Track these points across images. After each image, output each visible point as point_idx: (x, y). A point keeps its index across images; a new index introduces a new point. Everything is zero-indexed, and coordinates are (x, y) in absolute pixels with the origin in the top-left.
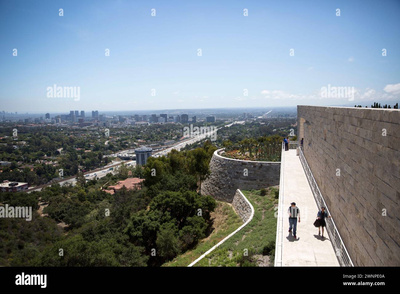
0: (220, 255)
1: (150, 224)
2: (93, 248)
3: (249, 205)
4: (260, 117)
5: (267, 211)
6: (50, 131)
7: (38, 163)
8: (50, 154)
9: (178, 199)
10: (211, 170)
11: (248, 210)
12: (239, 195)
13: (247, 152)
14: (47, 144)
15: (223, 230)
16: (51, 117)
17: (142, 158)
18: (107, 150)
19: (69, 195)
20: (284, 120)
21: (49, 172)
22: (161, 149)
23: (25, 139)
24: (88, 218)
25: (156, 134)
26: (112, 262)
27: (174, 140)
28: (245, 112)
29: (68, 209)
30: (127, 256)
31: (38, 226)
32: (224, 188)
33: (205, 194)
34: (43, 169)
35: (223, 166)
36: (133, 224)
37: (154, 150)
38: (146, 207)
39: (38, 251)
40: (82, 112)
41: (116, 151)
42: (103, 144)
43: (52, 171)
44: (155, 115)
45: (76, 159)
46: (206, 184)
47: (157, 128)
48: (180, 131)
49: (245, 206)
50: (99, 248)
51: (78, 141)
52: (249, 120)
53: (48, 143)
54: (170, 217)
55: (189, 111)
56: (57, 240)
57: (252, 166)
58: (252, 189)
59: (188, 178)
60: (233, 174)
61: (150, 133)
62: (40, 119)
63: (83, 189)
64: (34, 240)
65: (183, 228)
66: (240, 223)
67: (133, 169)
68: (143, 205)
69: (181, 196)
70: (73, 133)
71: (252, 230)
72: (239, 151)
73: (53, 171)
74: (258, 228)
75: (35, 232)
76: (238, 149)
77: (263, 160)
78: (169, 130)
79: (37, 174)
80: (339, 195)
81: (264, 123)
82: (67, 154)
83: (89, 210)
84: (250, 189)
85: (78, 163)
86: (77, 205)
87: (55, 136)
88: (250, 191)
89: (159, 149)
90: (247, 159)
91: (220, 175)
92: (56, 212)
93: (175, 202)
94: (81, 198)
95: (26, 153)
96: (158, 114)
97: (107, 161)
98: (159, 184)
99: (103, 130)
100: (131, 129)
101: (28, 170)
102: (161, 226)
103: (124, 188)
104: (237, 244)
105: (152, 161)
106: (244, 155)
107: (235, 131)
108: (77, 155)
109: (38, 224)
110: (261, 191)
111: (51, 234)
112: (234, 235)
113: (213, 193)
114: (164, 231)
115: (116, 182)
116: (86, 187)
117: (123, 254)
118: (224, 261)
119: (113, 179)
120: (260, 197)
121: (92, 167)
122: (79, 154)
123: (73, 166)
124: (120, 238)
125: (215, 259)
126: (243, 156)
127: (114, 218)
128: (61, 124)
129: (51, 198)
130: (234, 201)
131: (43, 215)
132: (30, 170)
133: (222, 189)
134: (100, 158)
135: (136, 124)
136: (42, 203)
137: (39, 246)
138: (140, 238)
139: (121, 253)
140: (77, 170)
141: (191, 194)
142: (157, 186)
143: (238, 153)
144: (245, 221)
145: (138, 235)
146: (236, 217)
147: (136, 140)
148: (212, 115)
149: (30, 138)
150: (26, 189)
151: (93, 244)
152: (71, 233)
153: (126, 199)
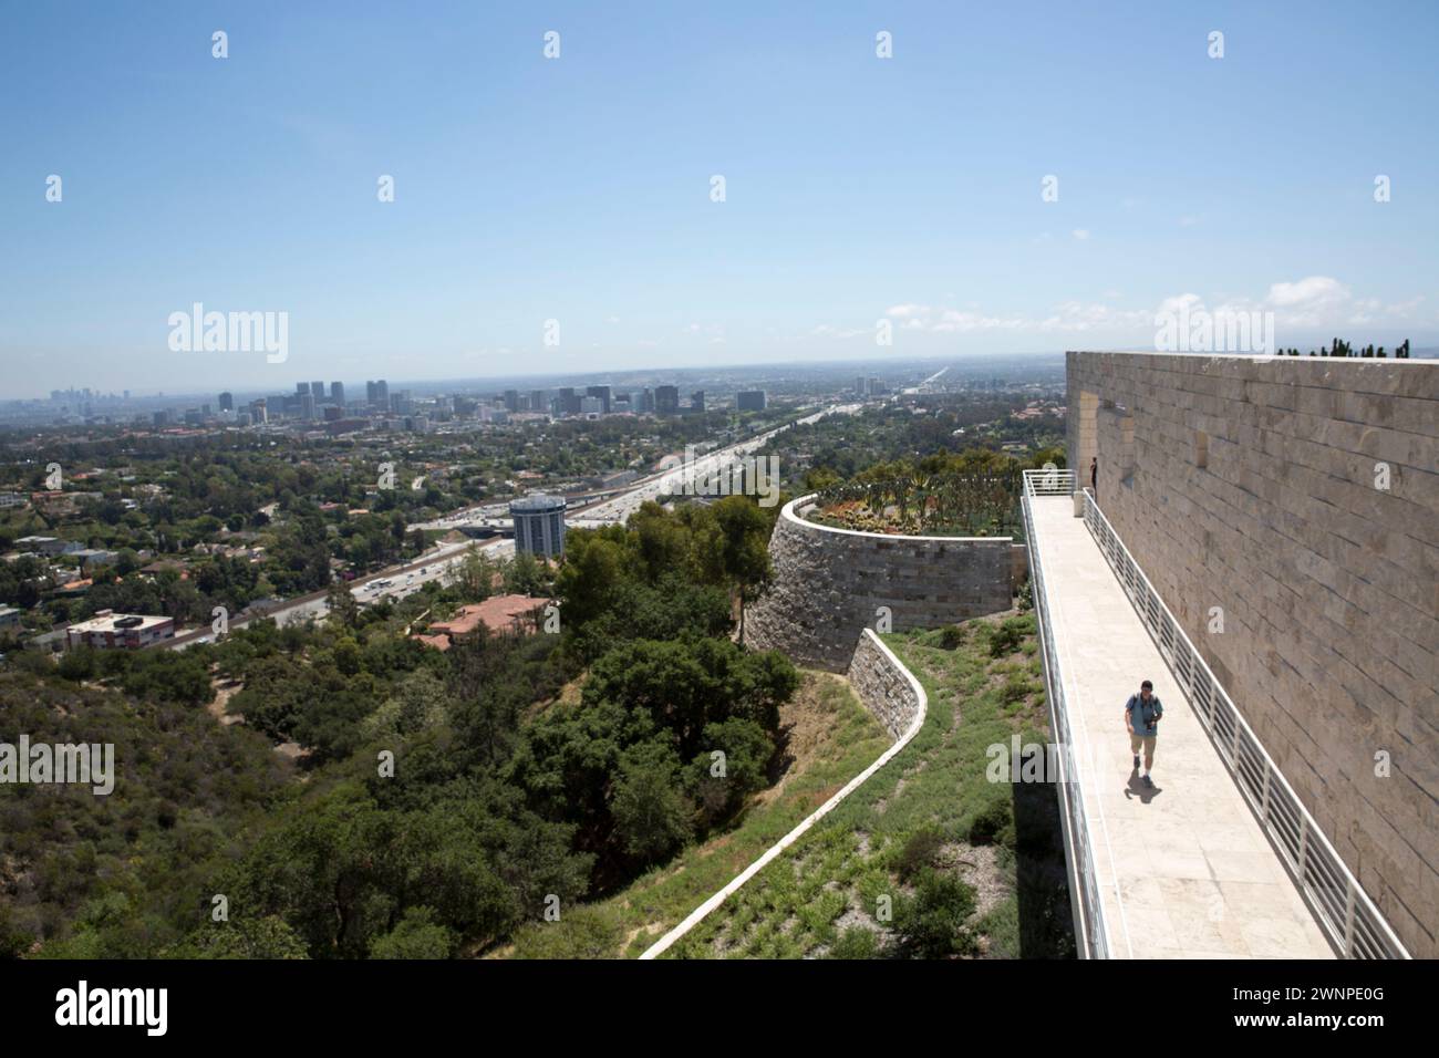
0: (828, 846)
1: (589, 750)
2: (414, 834)
3: (906, 680)
4: (909, 391)
5: (967, 698)
6: (237, 450)
7: (202, 554)
8: (238, 522)
9: (675, 665)
10: (776, 568)
11: (906, 698)
12: (872, 649)
13: (890, 505)
14: (229, 491)
15: (823, 762)
16: (235, 404)
17: (533, 532)
18: (418, 505)
19: (307, 655)
20: (989, 399)
21: (238, 583)
22: (594, 500)
23: (159, 478)
24: (370, 728)
25: (575, 451)
26: (476, 877)
27: (634, 472)
28: (860, 376)
29: (307, 699)
30: (523, 855)
31: (216, 754)
32: (820, 626)
33: (757, 647)
34: (219, 571)
35: (813, 554)
36: (533, 749)
37: (572, 503)
38: (557, 690)
39: (220, 833)
40: (336, 387)
41: (447, 509)
42: (406, 488)
43: (247, 579)
44: (572, 390)
45: (323, 537)
46: (760, 615)
47: (578, 432)
48: (652, 441)
49: (895, 684)
50: (435, 833)
51: (327, 479)
52: (874, 400)
53: (231, 488)
54: (650, 724)
55: (680, 374)
56: (277, 797)
57: (913, 553)
58: (913, 626)
59: (702, 597)
60: (848, 580)
61: (556, 450)
62: (201, 411)
63: (350, 635)
64: (207, 798)
65: (695, 760)
66: (878, 739)
67: (506, 568)
68: (549, 683)
69: (685, 654)
70: (310, 456)
71: (924, 763)
72: (864, 505)
73: (251, 577)
74: (943, 755)
75: (207, 773)
76: (859, 497)
77: (946, 532)
78: (617, 439)
79: (200, 589)
80: (1272, 655)
81: (924, 411)
82: (294, 524)
83: (372, 699)
84: (906, 628)
85: (327, 550)
86: (334, 687)
87: (251, 464)
88: (907, 633)
89: (586, 499)
90: (895, 530)
91: (804, 582)
92: (267, 710)
93: (668, 676)
94: (347, 663)
95: (163, 521)
96: (579, 388)
97: (422, 543)
98: (608, 618)
99: (405, 442)
100: (494, 438)
101: (170, 576)
102: (624, 754)
103: (481, 629)
104: (881, 808)
105: (582, 542)
106: (882, 515)
107: (831, 438)
108: (325, 525)
109: (216, 748)
110: (945, 634)
111: (257, 781)
112: (869, 780)
113: (785, 644)
114: (636, 770)
115: (452, 609)
116: (360, 626)
117: (509, 849)
118: (846, 865)
119: (443, 600)
120: (942, 654)
121: (374, 562)
122: (330, 523)
123: (312, 561)
124: (499, 798)
125: (815, 862)
126: (880, 519)
127: (467, 732)
128: (267, 425)
129: (250, 665)
130: (854, 667)
131: (227, 720)
132: (177, 576)
133: (813, 628)
134: (399, 532)
135: (509, 420)
136: (222, 682)
137: (222, 818)
138: (558, 794)
139: (503, 846)
140: (328, 573)
141: (715, 650)
142: (602, 623)
143: (861, 509)
144: (895, 731)
145: (550, 785)
146: (864, 721)
147: (513, 473)
148: (756, 385)
149: (174, 475)
150: (167, 636)
151: (414, 822)
152: (319, 778)
153: (490, 664)
